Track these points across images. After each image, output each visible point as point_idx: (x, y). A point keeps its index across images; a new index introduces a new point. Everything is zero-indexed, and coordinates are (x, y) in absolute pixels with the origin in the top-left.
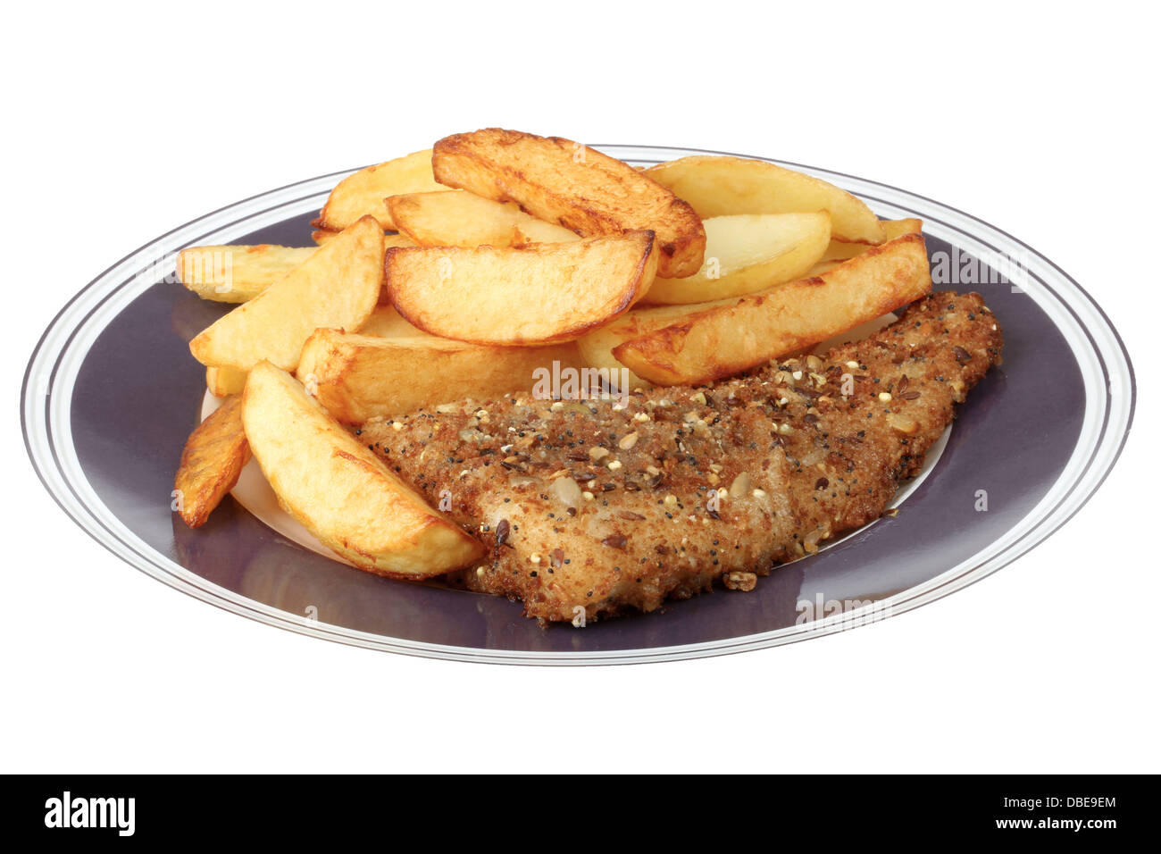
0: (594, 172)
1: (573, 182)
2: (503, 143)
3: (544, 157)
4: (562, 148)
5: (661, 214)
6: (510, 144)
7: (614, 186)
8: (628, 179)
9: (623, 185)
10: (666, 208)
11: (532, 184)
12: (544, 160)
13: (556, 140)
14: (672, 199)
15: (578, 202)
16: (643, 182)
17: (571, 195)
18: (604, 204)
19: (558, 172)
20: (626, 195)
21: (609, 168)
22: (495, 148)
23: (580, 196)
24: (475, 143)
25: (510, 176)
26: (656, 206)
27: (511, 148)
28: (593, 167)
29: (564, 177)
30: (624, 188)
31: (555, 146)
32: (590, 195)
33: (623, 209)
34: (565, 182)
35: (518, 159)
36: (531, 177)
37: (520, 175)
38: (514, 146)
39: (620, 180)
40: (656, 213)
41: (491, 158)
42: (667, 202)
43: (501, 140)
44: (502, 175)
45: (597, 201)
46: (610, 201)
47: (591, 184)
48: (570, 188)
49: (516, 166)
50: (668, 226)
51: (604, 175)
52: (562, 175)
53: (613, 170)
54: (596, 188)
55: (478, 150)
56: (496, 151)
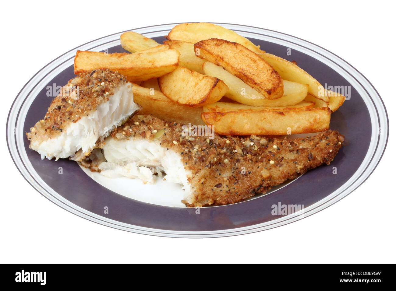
0: (247, 58)
1: (239, 62)
2: (217, 45)
3: (230, 51)
4: (237, 47)
5: (268, 77)
6: (219, 45)
7: (253, 65)
8: (258, 62)
9: (256, 64)
10: (269, 75)
11: (226, 63)
12: (230, 52)
13: (235, 44)
14: (272, 70)
15: (241, 71)
16: (263, 63)
17: (238, 68)
18: (249, 72)
19: (235, 58)
20: (256, 69)
21: (252, 57)
22: (214, 47)
23: (241, 68)
24: (207, 45)
25: (219, 58)
26: (266, 73)
27: (220, 47)
28: (246, 56)
29: (237, 60)
30: (256, 65)
31: (234, 47)
32: (245, 68)
33: (256, 75)
34: (237, 62)
35: (221, 52)
36: (225, 60)
37: (222, 59)
38: (220, 46)
39: (255, 62)
40: (266, 77)
41: (213, 51)
42: (270, 72)
43: (216, 44)
44: (216, 58)
45: (247, 71)
46: (251, 71)
47: (246, 63)
48: (238, 65)
49: (221, 55)
50: (270, 82)
51: (250, 60)
52: (236, 59)
53: (253, 57)
54: (247, 65)
55: (208, 48)
56: (215, 48)
